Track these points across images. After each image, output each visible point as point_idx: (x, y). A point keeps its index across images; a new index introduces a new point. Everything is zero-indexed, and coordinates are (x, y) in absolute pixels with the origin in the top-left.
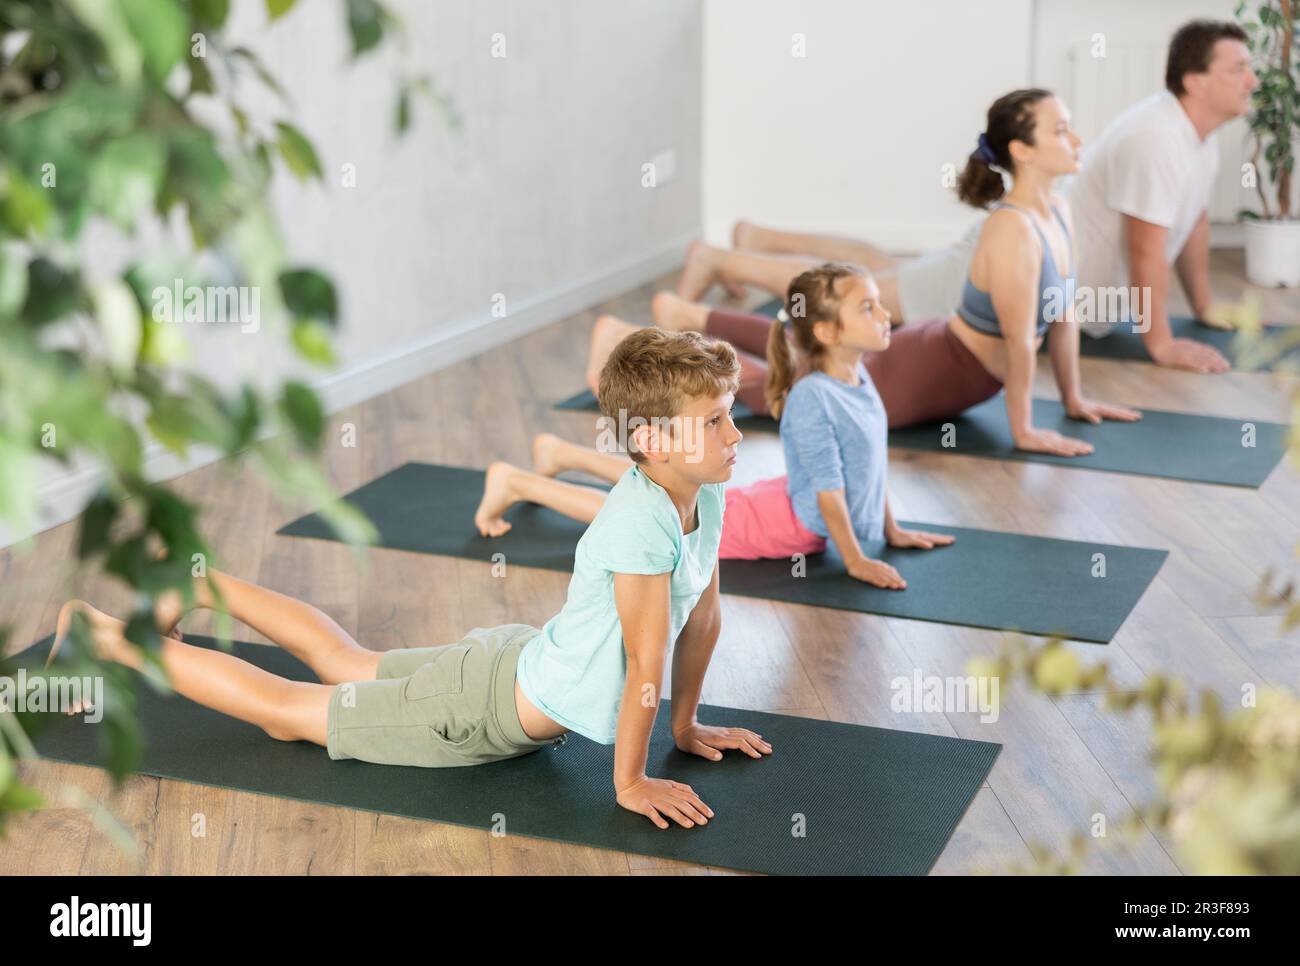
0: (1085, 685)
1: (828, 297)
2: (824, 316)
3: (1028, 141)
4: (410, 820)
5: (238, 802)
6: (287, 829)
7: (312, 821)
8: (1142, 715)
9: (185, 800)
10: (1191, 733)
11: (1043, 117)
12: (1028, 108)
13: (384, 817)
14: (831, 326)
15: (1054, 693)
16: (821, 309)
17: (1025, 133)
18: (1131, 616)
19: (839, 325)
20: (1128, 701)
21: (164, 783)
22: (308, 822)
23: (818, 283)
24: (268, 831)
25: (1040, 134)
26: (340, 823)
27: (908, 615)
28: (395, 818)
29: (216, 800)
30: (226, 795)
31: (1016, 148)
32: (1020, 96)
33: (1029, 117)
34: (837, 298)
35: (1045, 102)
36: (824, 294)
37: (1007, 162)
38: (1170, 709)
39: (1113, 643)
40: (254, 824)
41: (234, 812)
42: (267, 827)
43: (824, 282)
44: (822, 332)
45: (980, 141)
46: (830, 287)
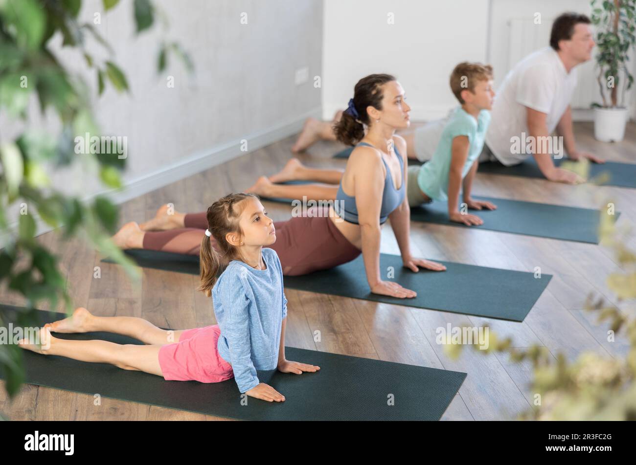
0: (501, 349)
1: (230, 216)
2: (230, 229)
3: (378, 107)
4: (166, 409)
5: (78, 399)
6: (103, 413)
7: (116, 409)
8: (527, 365)
9: (51, 398)
10: (549, 374)
11: (387, 92)
12: (379, 86)
13: (153, 407)
14: (236, 234)
15: (485, 352)
16: (228, 224)
17: (376, 102)
18: (533, 309)
19: (240, 232)
20: (520, 357)
21: (40, 389)
22: (114, 410)
23: (223, 208)
24: (93, 414)
25: (385, 103)
26: (130, 410)
27: (422, 306)
28: (159, 408)
29: (67, 398)
30: (72, 395)
31: (370, 110)
32: (374, 79)
33: (379, 92)
34: (236, 216)
35: (390, 83)
36: (227, 215)
37: (365, 118)
38: (541, 360)
39: (523, 322)
40: (86, 411)
41: (76, 404)
42: (93, 412)
43: (227, 207)
44: (231, 239)
45: (349, 104)
46: (230, 209)
